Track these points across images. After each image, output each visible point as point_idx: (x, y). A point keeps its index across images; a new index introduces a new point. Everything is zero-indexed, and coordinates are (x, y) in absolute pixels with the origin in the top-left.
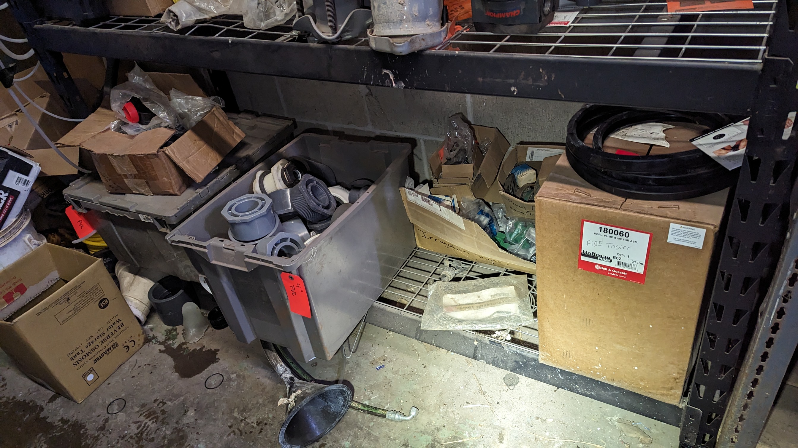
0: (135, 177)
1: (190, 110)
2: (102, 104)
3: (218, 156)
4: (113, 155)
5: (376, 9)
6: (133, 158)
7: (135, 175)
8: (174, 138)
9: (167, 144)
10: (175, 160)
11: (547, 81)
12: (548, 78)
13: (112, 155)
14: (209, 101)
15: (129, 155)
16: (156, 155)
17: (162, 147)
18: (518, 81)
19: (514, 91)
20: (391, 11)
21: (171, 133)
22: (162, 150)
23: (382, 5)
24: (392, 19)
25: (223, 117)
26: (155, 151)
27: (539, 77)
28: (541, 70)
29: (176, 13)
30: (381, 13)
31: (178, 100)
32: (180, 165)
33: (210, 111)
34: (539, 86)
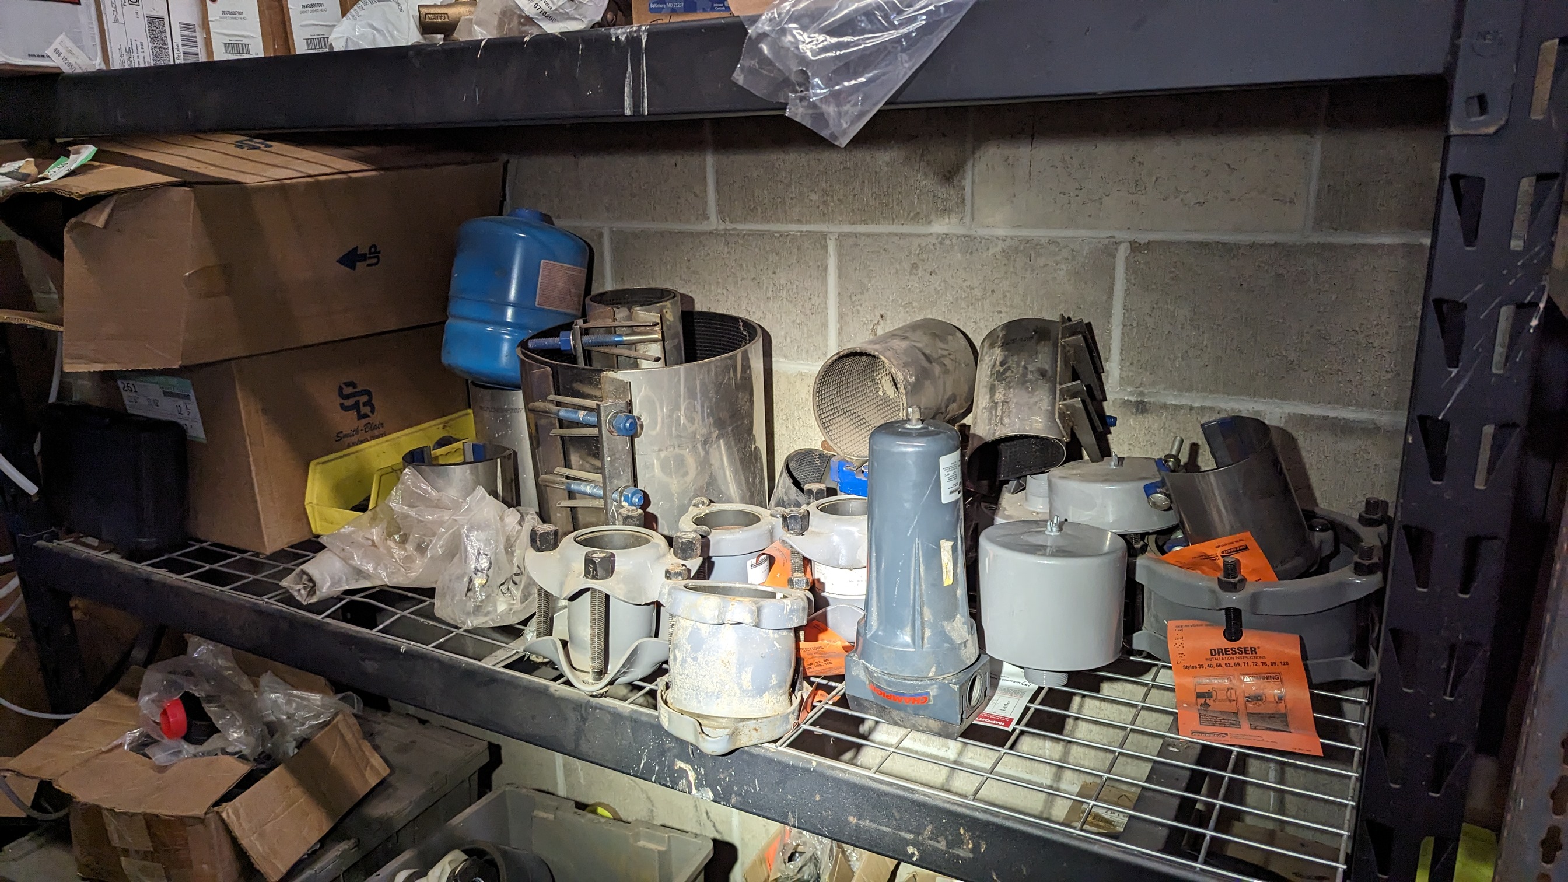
0: (145, 856)
1: (290, 717)
2: (120, 683)
3: (324, 820)
4: (114, 811)
5: (678, 663)
6: (152, 822)
7: (146, 852)
8: (246, 782)
9: (229, 797)
10: (237, 832)
11: (972, 851)
12: (974, 845)
13: (112, 811)
14: (333, 700)
15: (145, 815)
16: (201, 820)
17: (217, 804)
18: (920, 838)
19: (913, 854)
20: (704, 674)
21: (243, 769)
22: (216, 809)
23: (689, 660)
24: (703, 686)
25: (354, 734)
26: (199, 812)
27: (958, 842)
28: (962, 831)
29: (314, 578)
30: (686, 672)
31: (273, 696)
32: (244, 842)
33: (330, 721)
34: (958, 857)
